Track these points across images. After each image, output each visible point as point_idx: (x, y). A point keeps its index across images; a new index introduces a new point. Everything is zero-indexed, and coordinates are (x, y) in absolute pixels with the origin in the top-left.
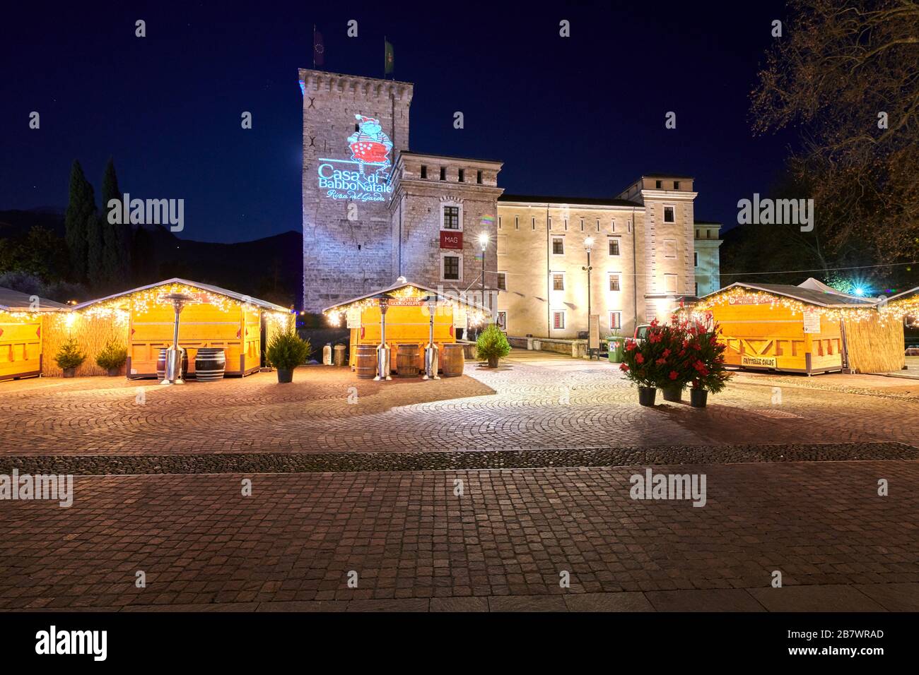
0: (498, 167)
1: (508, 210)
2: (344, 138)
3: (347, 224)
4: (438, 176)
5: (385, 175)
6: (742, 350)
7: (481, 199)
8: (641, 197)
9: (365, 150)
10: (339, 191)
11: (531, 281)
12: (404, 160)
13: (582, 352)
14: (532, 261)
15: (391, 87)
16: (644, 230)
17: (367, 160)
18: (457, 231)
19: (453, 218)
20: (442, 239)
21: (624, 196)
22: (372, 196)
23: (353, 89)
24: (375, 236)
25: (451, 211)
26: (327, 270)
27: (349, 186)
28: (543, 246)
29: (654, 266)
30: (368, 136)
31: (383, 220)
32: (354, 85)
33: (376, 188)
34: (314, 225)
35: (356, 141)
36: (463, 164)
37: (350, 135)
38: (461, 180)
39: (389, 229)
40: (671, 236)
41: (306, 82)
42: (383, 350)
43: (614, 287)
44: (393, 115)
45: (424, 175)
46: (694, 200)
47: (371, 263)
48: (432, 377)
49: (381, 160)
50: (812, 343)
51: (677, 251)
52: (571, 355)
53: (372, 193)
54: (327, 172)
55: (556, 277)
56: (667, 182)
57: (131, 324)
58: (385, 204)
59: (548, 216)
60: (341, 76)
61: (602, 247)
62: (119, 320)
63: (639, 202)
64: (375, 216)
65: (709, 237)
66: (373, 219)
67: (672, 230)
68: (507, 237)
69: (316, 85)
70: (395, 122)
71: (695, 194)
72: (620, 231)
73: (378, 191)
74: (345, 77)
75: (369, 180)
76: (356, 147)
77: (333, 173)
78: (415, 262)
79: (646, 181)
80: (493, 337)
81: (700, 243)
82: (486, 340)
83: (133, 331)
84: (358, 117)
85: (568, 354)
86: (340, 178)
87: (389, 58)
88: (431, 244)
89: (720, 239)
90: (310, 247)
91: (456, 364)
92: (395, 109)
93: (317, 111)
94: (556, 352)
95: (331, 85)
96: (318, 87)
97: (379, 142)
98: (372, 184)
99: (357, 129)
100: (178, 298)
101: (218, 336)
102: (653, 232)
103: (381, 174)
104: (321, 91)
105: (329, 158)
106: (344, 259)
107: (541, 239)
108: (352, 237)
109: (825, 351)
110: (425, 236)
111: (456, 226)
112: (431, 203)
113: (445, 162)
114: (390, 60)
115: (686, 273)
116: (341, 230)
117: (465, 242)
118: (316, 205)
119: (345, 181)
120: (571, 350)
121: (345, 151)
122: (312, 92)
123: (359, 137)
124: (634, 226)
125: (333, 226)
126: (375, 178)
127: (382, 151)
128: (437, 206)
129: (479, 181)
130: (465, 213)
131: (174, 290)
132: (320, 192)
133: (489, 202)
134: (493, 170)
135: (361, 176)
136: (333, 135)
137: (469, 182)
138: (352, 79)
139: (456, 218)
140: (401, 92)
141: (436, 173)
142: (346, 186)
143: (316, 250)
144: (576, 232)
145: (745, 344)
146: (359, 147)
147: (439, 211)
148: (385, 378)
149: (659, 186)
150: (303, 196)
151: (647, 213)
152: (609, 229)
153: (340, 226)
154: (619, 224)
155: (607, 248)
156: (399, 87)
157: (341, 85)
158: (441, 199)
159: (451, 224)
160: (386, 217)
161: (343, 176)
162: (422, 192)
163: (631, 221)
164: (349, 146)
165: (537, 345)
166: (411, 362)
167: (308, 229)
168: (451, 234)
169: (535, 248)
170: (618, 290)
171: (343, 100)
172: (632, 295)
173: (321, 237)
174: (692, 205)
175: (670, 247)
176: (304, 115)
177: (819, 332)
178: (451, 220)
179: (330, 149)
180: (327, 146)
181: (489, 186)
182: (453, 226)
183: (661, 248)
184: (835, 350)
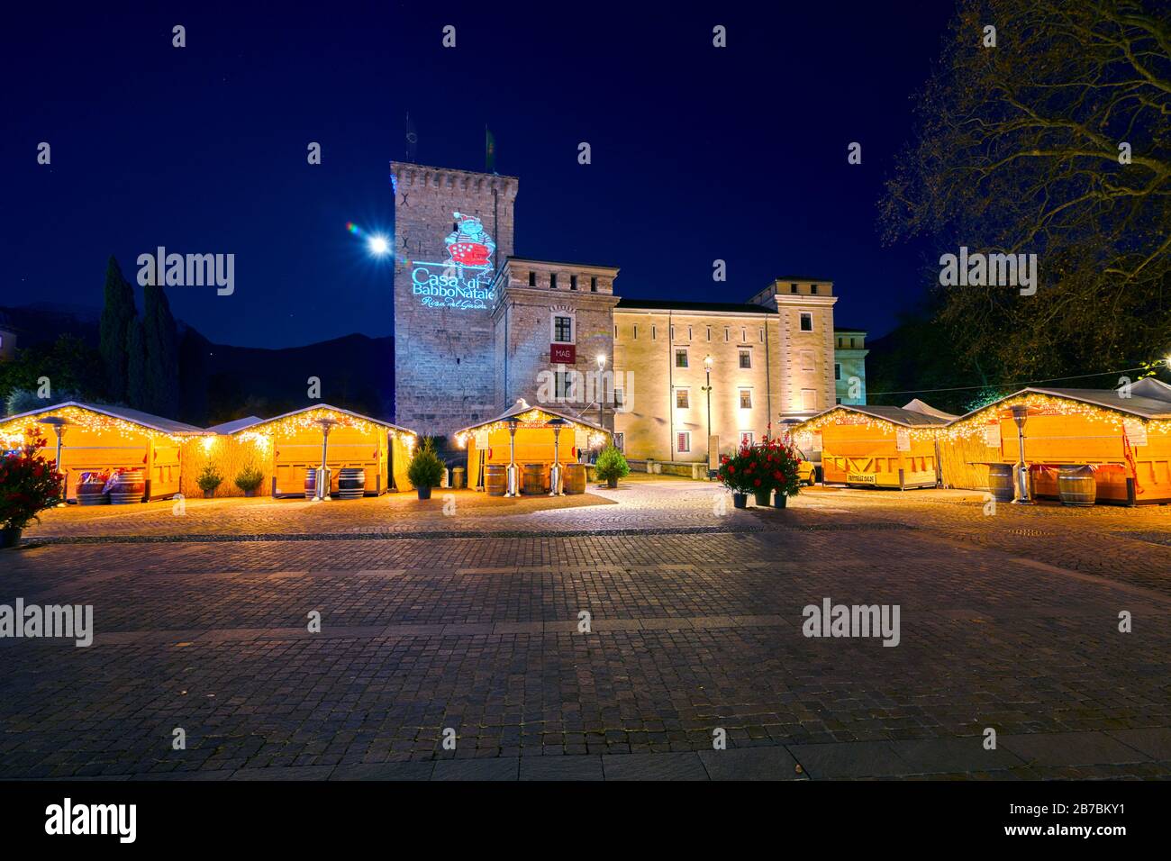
0: (614, 273)
1: (625, 318)
2: (442, 239)
3: (444, 336)
4: (548, 284)
5: (487, 280)
6: (848, 467)
7: (596, 309)
8: (775, 303)
9: (465, 251)
10: (435, 298)
11: (652, 397)
12: (511, 266)
13: (703, 474)
14: (653, 375)
15: (494, 182)
16: (778, 340)
17: (467, 263)
18: (569, 343)
19: (565, 329)
20: (553, 353)
21: (757, 300)
22: (473, 304)
23: (451, 184)
24: (476, 348)
25: (562, 322)
26: (422, 386)
27: (447, 292)
28: (665, 358)
29: (790, 380)
30: (468, 236)
31: (485, 330)
32: (452, 180)
33: (477, 294)
34: (407, 337)
35: (454, 242)
36: (575, 270)
37: (448, 236)
38: (573, 287)
39: (492, 341)
40: (809, 347)
41: (398, 176)
42: (512, 469)
43: (745, 403)
44: (495, 212)
45: (532, 283)
46: (833, 306)
47: (471, 378)
48: (558, 494)
49: (483, 263)
50: (906, 460)
51: (816, 363)
52: (691, 477)
53: (472, 301)
54: (422, 276)
55: (679, 392)
56: (804, 286)
57: (275, 447)
58: (487, 313)
59: (670, 325)
60: (437, 169)
61: (731, 360)
62: (258, 443)
63: (773, 307)
64: (475, 326)
65: (853, 346)
66: (473, 329)
67: (809, 339)
68: (624, 348)
69: (409, 180)
70: (498, 220)
71: (835, 299)
72: (751, 341)
73: (479, 297)
74: (441, 171)
75: (469, 286)
76: (455, 248)
77: (429, 278)
78: (523, 378)
79: (780, 284)
80: (612, 459)
81: (843, 354)
82: (606, 461)
83: (278, 453)
84: (457, 215)
85: (689, 477)
86: (437, 283)
87: (490, 148)
88: (541, 359)
89: (865, 348)
90: (403, 361)
91: (579, 482)
92: (498, 206)
93: (410, 208)
94: (677, 475)
95: (426, 179)
96: (412, 182)
97: (480, 243)
98: (472, 290)
99: (456, 228)
100: (326, 423)
101: (356, 458)
102: (787, 342)
103: (482, 278)
104: (415, 186)
105: (425, 261)
106: (441, 374)
107: (662, 350)
108: (450, 350)
109: (919, 468)
110: (533, 349)
111: (568, 339)
112: (540, 313)
113: (555, 268)
114: (491, 151)
115: (826, 387)
116: (438, 341)
117: (578, 356)
118: (409, 313)
119: (443, 287)
120: (691, 472)
121: (443, 254)
122: (404, 187)
123: (457, 238)
124: (767, 335)
125: (429, 338)
126: (476, 283)
127: (484, 253)
128: (548, 317)
129: (593, 289)
130: (577, 324)
131: (320, 415)
132: (415, 300)
133: (604, 312)
134: (609, 277)
135: (460, 281)
136: (428, 235)
137: (582, 290)
138: (450, 173)
139: (568, 329)
140: (505, 186)
141: (546, 280)
142: (443, 292)
143: (409, 365)
144: (702, 342)
145: (850, 463)
146: (458, 248)
147: (549, 322)
148: (514, 495)
149: (794, 290)
150: (395, 303)
151: (782, 320)
152: (739, 338)
153: (436, 337)
154: (750, 333)
155: (737, 360)
156: (503, 181)
157: (438, 180)
158: (552, 309)
159: (562, 336)
160: (487, 327)
161: (439, 281)
162: (531, 301)
163: (764, 330)
164: (447, 248)
165: (657, 468)
166: (537, 481)
167: (400, 341)
168: (563, 348)
169: (656, 360)
170: (750, 407)
171: (439, 196)
172: (766, 413)
173: (415, 350)
174: (832, 312)
175: (807, 359)
176: (396, 213)
177: (909, 450)
178: (562, 332)
179: (425, 251)
180: (422, 247)
181: (604, 294)
182: (564, 338)
183: (798, 360)
184: (929, 467)
